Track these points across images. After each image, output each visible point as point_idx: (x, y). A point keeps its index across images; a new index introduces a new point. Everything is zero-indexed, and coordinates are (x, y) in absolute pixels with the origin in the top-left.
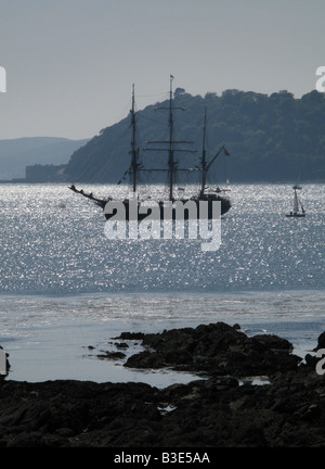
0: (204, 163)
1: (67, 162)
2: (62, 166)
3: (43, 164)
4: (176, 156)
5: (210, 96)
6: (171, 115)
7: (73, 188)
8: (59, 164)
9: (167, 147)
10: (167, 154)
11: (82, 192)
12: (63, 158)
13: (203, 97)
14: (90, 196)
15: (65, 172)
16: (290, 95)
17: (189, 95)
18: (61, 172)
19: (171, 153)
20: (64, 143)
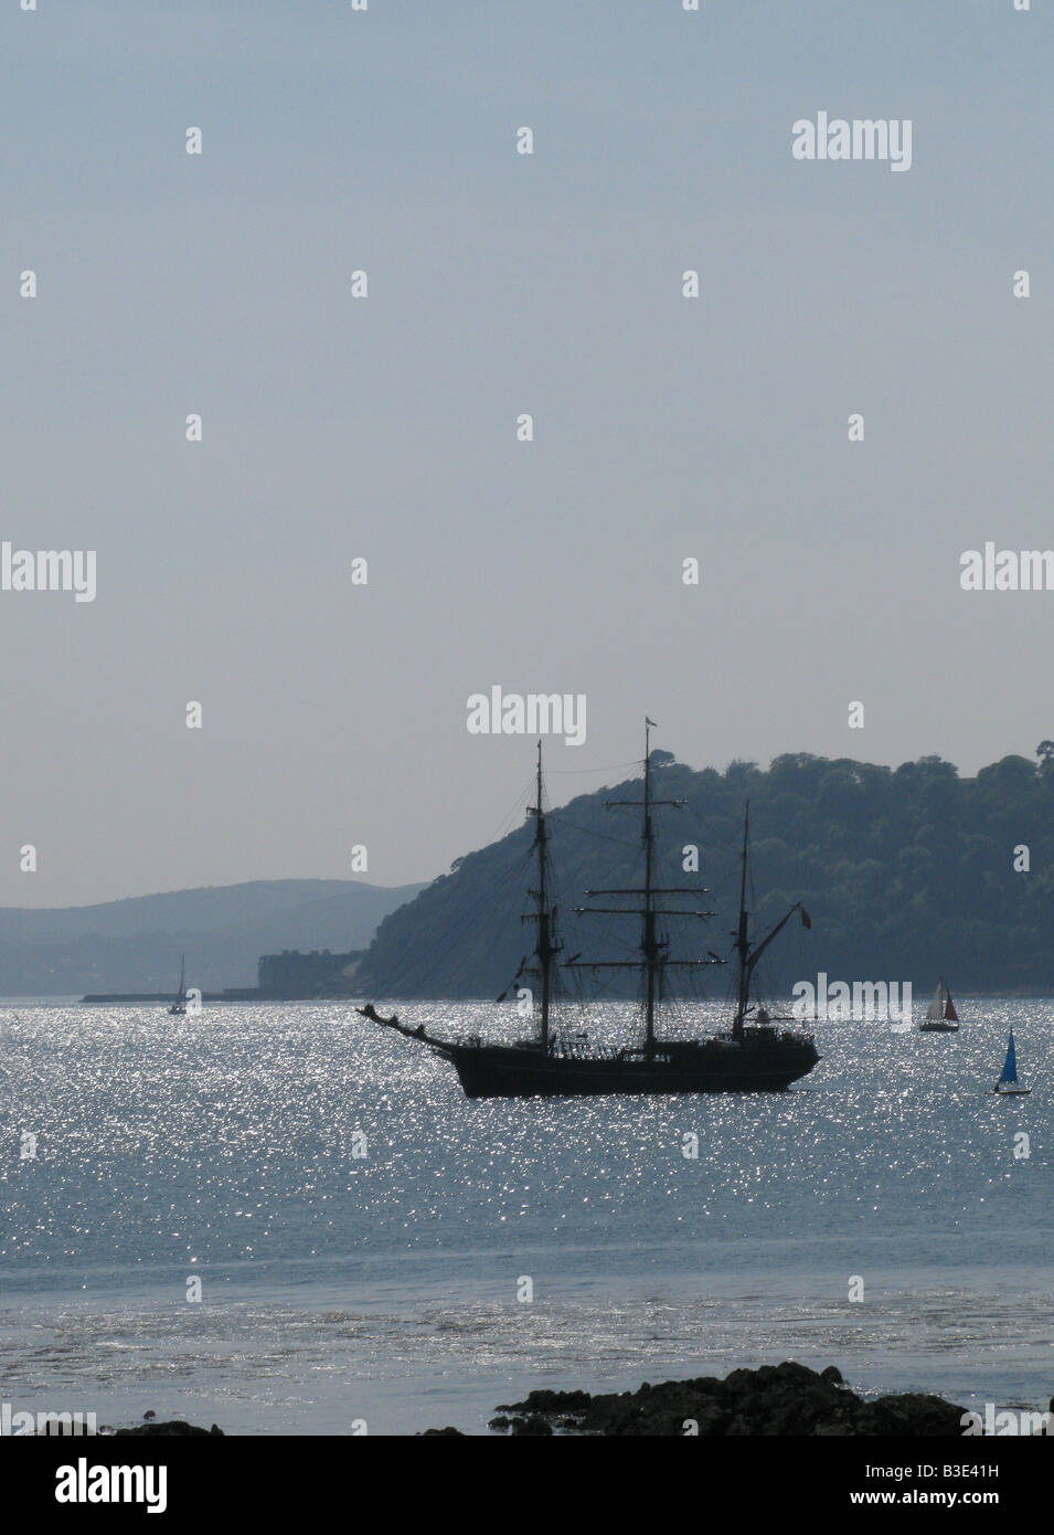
0: (743, 945)
1: (364, 945)
2: (355, 955)
3: (305, 952)
4: (661, 927)
5: (739, 771)
6: (648, 820)
7: (369, 1012)
8: (346, 950)
9: (638, 903)
10: (638, 923)
11: (394, 1023)
12: (356, 935)
13: (722, 772)
14: (419, 1034)
15: (360, 971)
16: (948, 769)
17: (685, 769)
18: (351, 970)
19: (649, 918)
20: (358, 892)
